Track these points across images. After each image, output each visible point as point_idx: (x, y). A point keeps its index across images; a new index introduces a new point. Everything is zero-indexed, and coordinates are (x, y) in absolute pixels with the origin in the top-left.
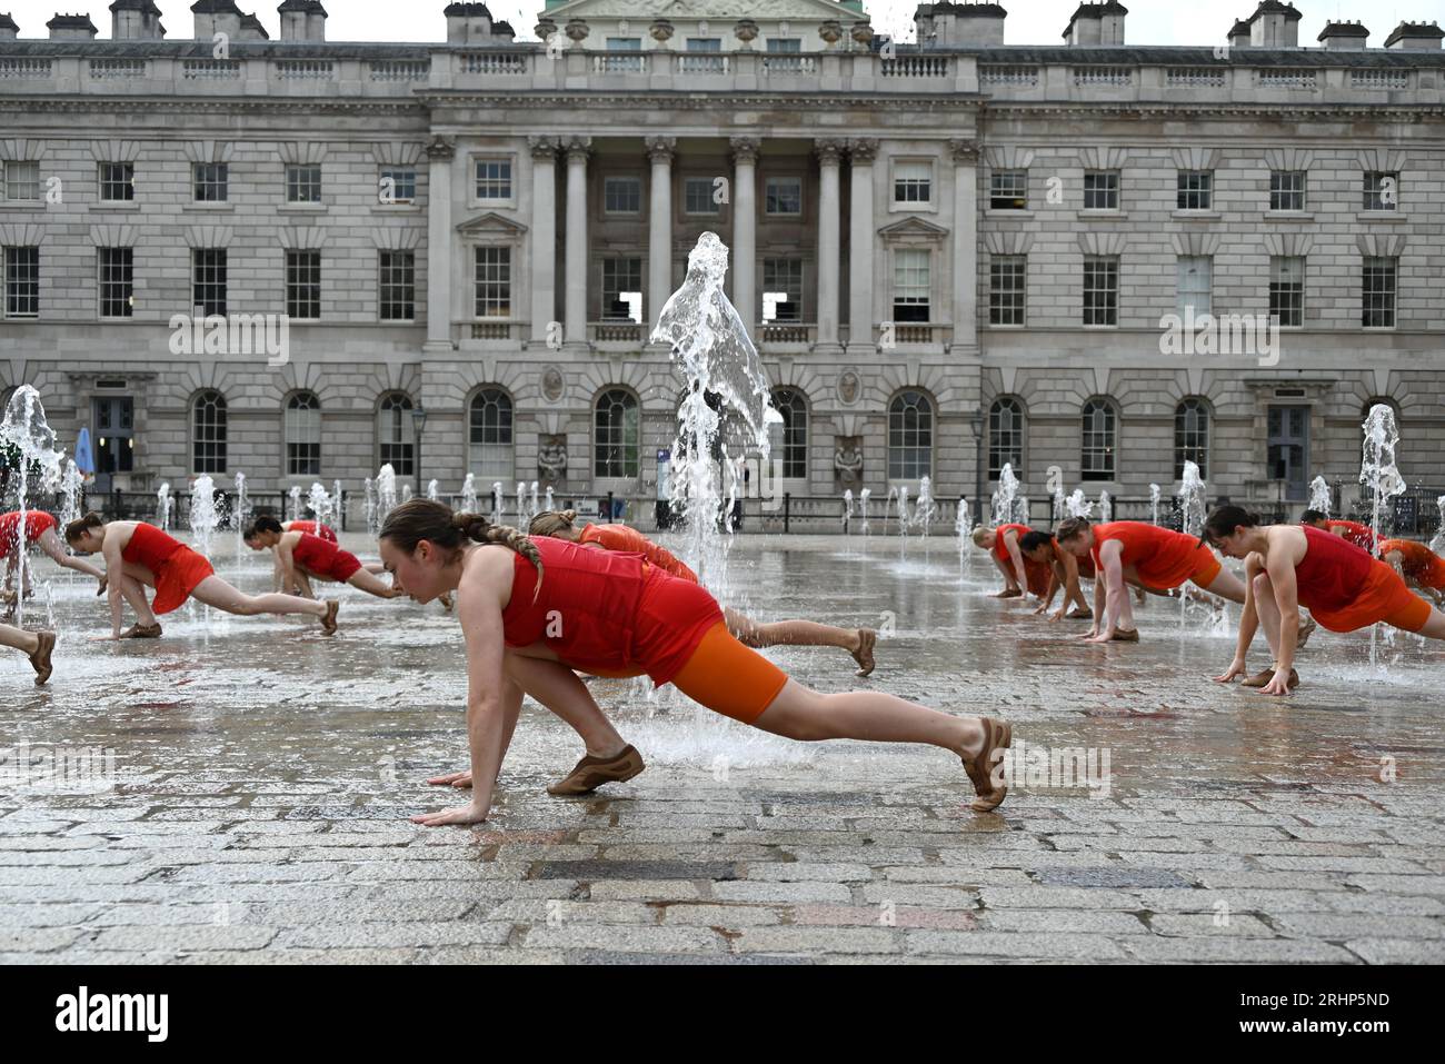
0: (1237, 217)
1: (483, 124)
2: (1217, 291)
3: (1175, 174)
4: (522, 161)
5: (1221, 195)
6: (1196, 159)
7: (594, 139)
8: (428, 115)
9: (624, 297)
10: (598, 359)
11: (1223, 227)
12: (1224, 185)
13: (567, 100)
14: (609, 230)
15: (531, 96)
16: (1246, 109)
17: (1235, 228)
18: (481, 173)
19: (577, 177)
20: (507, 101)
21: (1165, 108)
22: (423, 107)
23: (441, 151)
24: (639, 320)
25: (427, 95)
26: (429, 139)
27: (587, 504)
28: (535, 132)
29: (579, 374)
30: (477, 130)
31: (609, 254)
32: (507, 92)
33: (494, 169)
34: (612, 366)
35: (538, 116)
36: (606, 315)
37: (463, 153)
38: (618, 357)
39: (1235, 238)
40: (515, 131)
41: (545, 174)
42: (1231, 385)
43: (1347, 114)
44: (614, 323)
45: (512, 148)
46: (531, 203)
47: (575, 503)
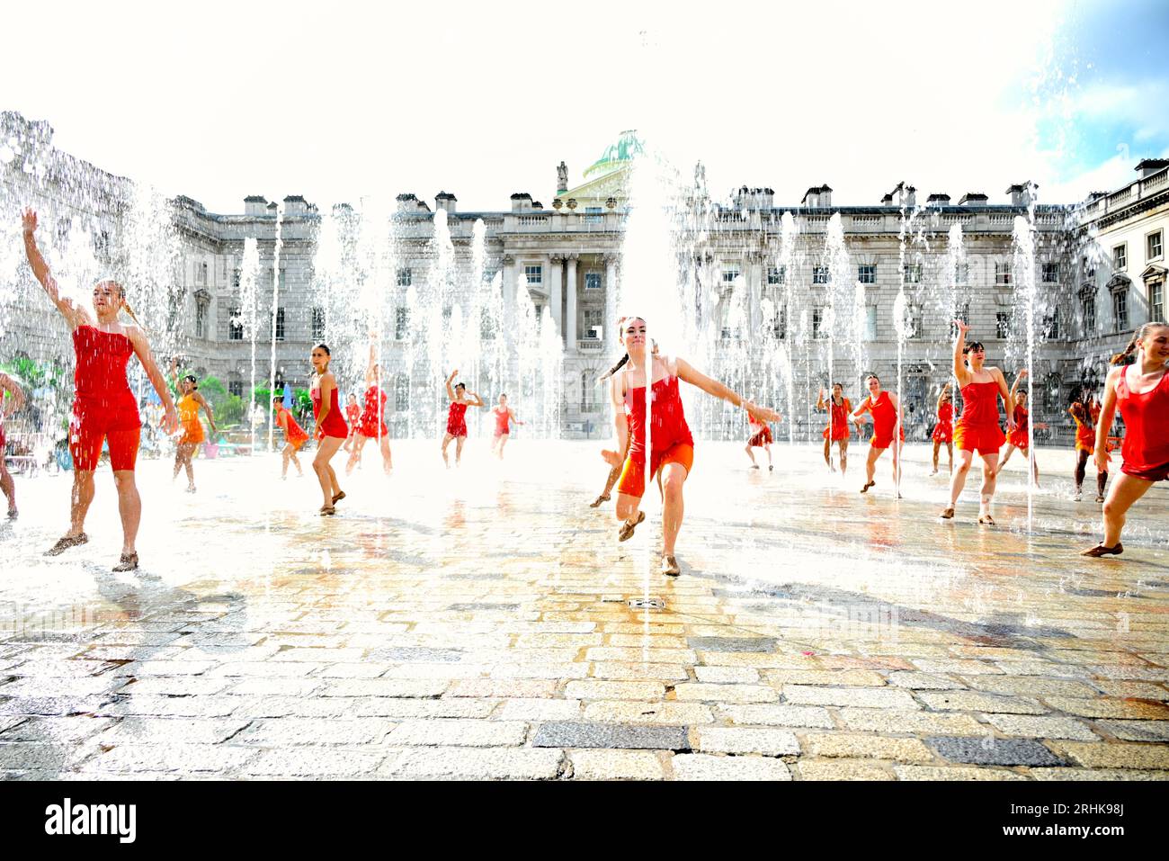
0: (889, 287)
1: (528, 248)
2: (878, 322)
3: (857, 267)
4: (546, 265)
5: (880, 275)
6: (868, 260)
7: (580, 254)
8: (503, 245)
9: (594, 328)
10: (582, 357)
11: (881, 292)
12: (881, 272)
13: (567, 236)
14: (587, 296)
15: (551, 235)
16: (892, 235)
17: (888, 292)
18: (527, 270)
19: (572, 271)
20: (541, 237)
21: (852, 235)
22: (501, 241)
23: (508, 261)
24: (601, 339)
25: (503, 235)
26: (503, 256)
27: (577, 425)
28: (552, 252)
29: (573, 364)
30: (525, 251)
31: (586, 308)
32: (539, 233)
33: (533, 269)
34: (589, 360)
35: (554, 244)
36: (586, 336)
37: (519, 261)
38: (591, 356)
39: (888, 297)
40: (543, 251)
41: (558, 270)
42: (886, 368)
43: (942, 236)
44: (589, 340)
45: (543, 259)
46: (551, 285)
47: (572, 425)
